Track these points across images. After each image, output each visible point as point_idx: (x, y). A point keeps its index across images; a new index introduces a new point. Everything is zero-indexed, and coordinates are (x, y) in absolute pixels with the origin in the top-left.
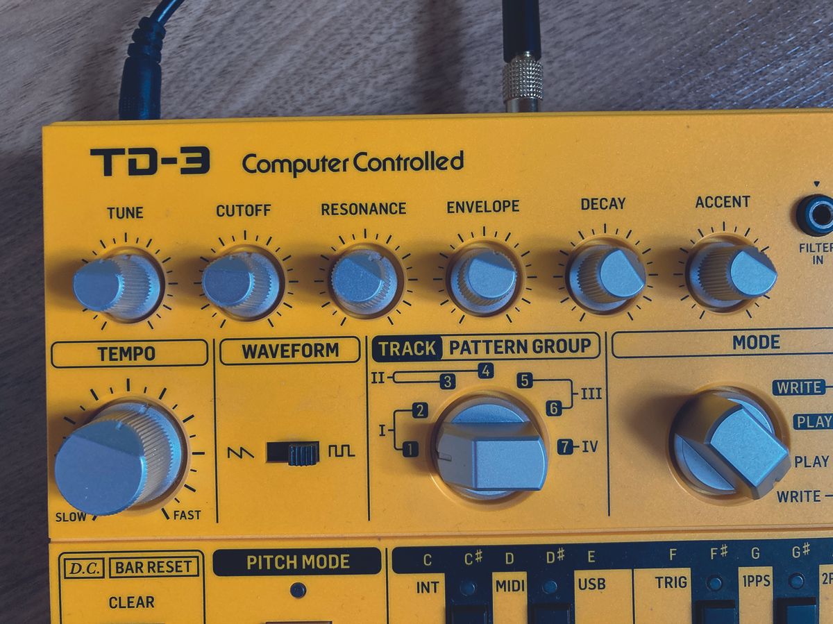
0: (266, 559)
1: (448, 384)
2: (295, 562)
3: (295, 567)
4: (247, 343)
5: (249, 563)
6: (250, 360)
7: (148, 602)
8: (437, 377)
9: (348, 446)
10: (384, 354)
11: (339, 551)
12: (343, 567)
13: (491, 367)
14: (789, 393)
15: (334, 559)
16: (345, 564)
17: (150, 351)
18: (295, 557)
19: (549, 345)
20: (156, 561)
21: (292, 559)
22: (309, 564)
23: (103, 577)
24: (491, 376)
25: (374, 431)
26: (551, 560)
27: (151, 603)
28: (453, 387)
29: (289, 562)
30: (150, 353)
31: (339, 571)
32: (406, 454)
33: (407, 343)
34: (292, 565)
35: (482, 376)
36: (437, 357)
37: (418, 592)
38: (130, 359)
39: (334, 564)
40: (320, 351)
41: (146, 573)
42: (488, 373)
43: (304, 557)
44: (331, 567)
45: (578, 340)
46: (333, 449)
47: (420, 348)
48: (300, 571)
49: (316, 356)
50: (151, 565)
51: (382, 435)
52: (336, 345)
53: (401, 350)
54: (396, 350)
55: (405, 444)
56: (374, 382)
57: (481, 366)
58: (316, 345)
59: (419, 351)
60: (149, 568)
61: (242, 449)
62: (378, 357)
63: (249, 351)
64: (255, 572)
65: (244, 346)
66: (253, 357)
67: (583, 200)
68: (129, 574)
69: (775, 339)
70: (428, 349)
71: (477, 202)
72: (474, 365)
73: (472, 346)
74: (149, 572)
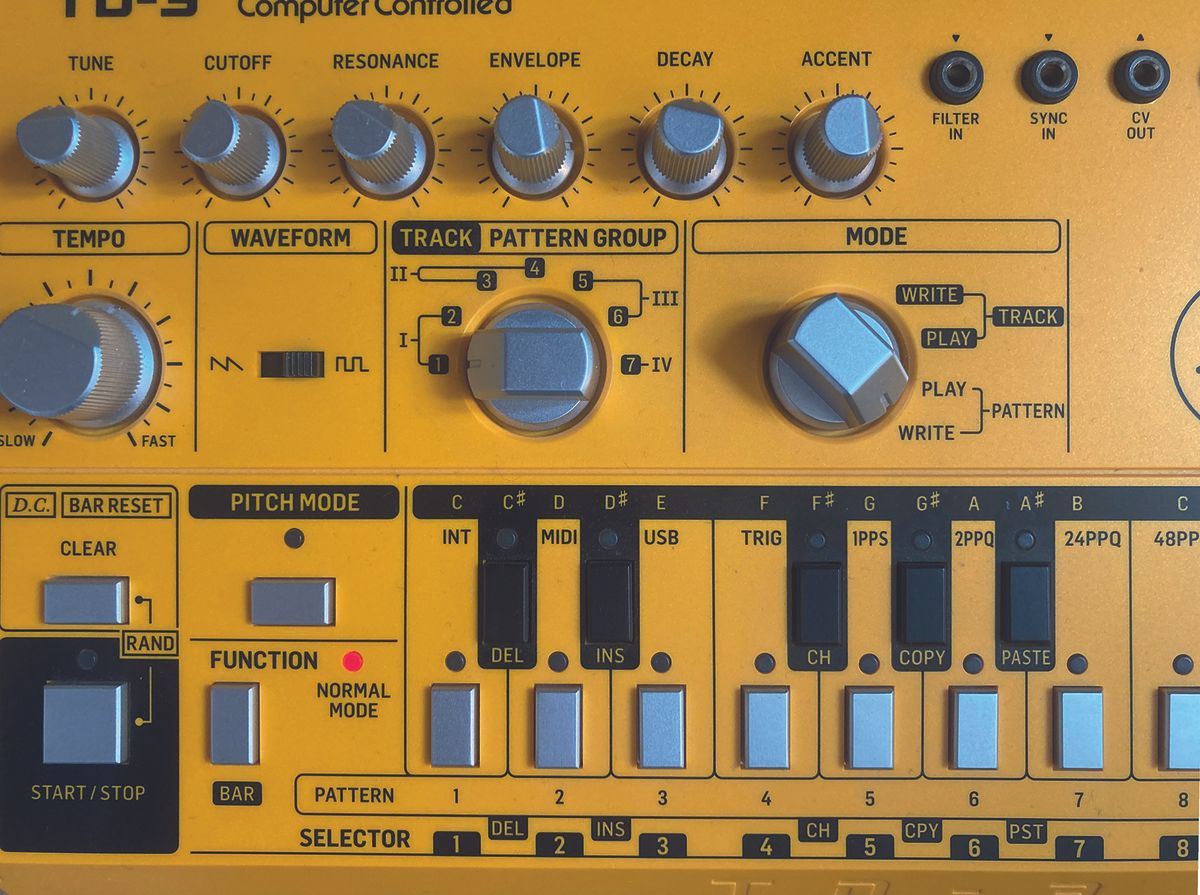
0: (255, 497)
1: (487, 284)
2: (291, 502)
3: (291, 509)
4: (237, 227)
5: (234, 503)
6: (240, 248)
7: (108, 549)
8: (473, 274)
9: (360, 358)
10: (406, 244)
11: (346, 490)
12: (351, 509)
13: (541, 264)
14: (917, 302)
15: (339, 499)
16: (354, 506)
17: (118, 236)
18: (291, 496)
19: (614, 237)
20: (119, 497)
21: (287, 498)
22: (308, 504)
23: (54, 516)
24: (541, 274)
25: (394, 340)
26: (610, 505)
27: (112, 549)
28: (493, 288)
29: (283, 502)
30: (118, 238)
31: (346, 515)
32: (433, 370)
33: (437, 231)
34: (287, 506)
35: (529, 275)
36: (474, 249)
37: (445, 542)
38: (94, 246)
39: (339, 506)
40: (327, 239)
41: (106, 512)
42: (537, 270)
43: (303, 496)
44: (335, 509)
45: (650, 230)
46: (341, 362)
47: (453, 238)
48: (296, 514)
49: (322, 244)
50: (113, 503)
51: (403, 345)
52: (347, 231)
53: (428, 240)
54: (422, 239)
55: (432, 358)
56: (394, 279)
57: (529, 262)
58: (322, 231)
59: (451, 242)
60: (110, 506)
61: (228, 359)
62: (399, 248)
63: (239, 238)
64: (241, 514)
65: (233, 231)
66: (244, 245)
67: (660, 53)
68: (86, 512)
69: (901, 232)
70: (462, 239)
71: (527, 54)
72: (520, 261)
73: (518, 237)
74: (110, 511)
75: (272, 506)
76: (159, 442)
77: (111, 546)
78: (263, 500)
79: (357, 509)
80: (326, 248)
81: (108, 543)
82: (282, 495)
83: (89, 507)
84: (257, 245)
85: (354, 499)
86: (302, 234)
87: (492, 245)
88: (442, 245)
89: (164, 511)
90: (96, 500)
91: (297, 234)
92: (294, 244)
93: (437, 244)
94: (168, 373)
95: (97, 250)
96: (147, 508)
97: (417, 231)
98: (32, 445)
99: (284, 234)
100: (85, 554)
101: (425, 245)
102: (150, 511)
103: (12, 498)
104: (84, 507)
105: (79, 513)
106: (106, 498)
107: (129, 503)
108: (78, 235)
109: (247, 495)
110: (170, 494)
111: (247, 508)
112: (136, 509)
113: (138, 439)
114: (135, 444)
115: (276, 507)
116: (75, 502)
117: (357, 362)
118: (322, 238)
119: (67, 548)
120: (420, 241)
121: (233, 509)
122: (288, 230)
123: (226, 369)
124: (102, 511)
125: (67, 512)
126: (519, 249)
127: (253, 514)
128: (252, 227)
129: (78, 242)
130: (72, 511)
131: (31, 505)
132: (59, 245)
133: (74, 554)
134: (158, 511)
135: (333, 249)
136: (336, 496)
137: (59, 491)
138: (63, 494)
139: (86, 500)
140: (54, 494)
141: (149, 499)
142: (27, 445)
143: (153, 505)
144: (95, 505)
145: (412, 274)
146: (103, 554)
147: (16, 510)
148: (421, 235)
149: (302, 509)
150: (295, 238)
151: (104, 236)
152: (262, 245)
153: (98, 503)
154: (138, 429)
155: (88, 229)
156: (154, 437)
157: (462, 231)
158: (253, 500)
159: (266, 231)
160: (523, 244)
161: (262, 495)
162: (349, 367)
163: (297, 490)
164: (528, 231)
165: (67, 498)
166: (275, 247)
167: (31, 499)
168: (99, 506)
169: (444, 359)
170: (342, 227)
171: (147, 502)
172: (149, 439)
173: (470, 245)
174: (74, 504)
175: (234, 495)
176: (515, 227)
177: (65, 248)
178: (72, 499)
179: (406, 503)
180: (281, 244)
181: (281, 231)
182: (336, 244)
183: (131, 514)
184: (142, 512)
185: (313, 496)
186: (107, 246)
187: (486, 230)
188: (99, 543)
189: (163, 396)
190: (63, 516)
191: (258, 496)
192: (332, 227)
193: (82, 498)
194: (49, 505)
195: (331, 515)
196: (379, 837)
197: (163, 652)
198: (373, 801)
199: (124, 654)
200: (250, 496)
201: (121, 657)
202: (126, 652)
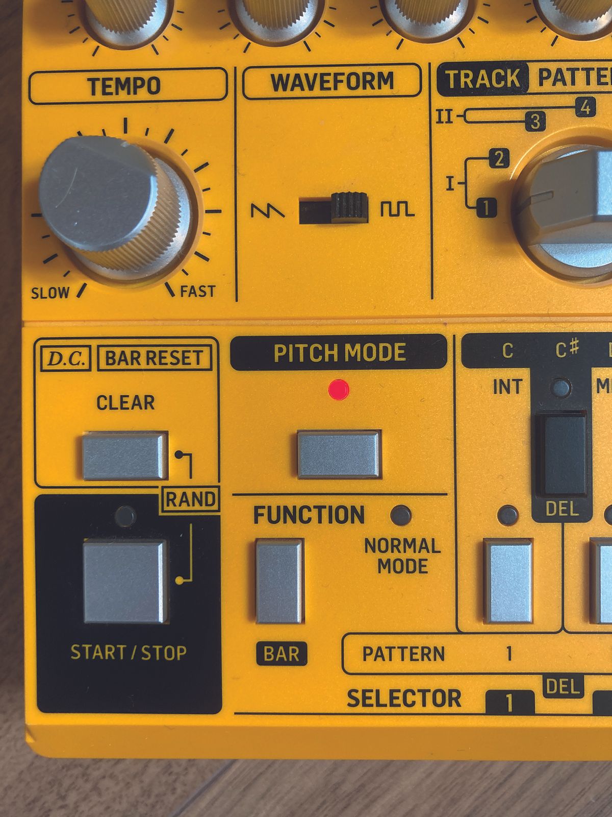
1: (536, 125)
2: (335, 352)
3: (336, 359)
4: (276, 72)
5: (277, 354)
6: (280, 93)
7: (146, 403)
8: (520, 115)
9: (406, 203)
10: (452, 86)
13: (592, 103)
17: (154, 83)
18: (336, 346)
20: (157, 350)
21: (331, 349)
22: (353, 354)
24: (593, 113)
25: (440, 183)
27: (150, 403)
28: (542, 128)
29: (327, 353)
32: (481, 213)
34: (331, 356)
35: (580, 114)
36: (522, 89)
37: (495, 393)
38: (129, 93)
41: (144, 365)
42: (588, 110)
43: (348, 347)
46: (386, 207)
47: (500, 78)
51: (450, 189)
53: (474, 81)
54: (468, 80)
55: (480, 201)
56: (440, 122)
57: (579, 101)
59: (498, 82)
62: (445, 90)
63: (279, 82)
68: (123, 365)
70: (509, 79)
72: (571, 100)
75: (316, 357)
76: (198, 292)
77: (149, 399)
78: (306, 351)
79: (403, 359)
80: (369, 91)
81: (146, 397)
82: (327, 346)
83: (126, 360)
84: (297, 89)
85: (400, 348)
86: (344, 78)
87: (541, 84)
88: (488, 85)
89: (205, 362)
90: (132, 352)
91: (340, 78)
92: (336, 88)
93: (483, 85)
94: (206, 222)
95: (132, 97)
96: (187, 361)
97: (463, 72)
98: (66, 297)
99: (326, 78)
100: (122, 408)
101: (471, 86)
102: (190, 364)
103: (47, 353)
104: (120, 360)
105: (115, 367)
106: (143, 351)
107: (168, 355)
108: (113, 83)
109: (291, 346)
110: (210, 346)
111: (291, 360)
112: (175, 361)
113: (177, 290)
114: (173, 295)
115: (320, 358)
116: (110, 355)
117: (402, 206)
118: (365, 82)
119: (103, 403)
120: (466, 83)
121: (277, 360)
122: (329, 74)
123: (268, 216)
124: (139, 364)
125: (103, 365)
126: (570, 88)
127: (296, 366)
128: (293, 72)
129: (112, 90)
130: (108, 364)
131: (66, 359)
132: (93, 93)
133: (111, 408)
134: (198, 363)
135: (377, 92)
136: (381, 345)
137: (94, 343)
138: (99, 346)
139: (123, 353)
140: (90, 347)
141: (189, 351)
142: (61, 297)
143: (193, 357)
144: (132, 358)
145: (458, 116)
146: (141, 408)
147: (50, 364)
148: (467, 76)
149: (347, 359)
150: (336, 82)
151: (139, 83)
152: (303, 89)
153: (135, 355)
154: (176, 279)
155: (123, 76)
156: (193, 287)
157: (509, 71)
158: (296, 351)
159: (307, 75)
160: (573, 83)
161: (306, 346)
162: (394, 211)
163: (341, 340)
164: (578, 69)
165: (103, 351)
166: (317, 91)
167: (66, 353)
168: (137, 359)
169: (493, 202)
170: (386, 70)
171: (186, 354)
172: (188, 289)
173: (517, 84)
174: (110, 357)
175: (277, 347)
176: (564, 66)
177: (99, 97)
178: (108, 352)
179: (454, 352)
180: (322, 88)
181: (322, 75)
182: (380, 88)
183: (169, 366)
184: (181, 364)
185: (358, 346)
186: (143, 94)
187: (534, 69)
188: (137, 397)
189: (201, 244)
190: (99, 370)
191: (301, 347)
192: (375, 70)
193: (118, 351)
194: (84, 358)
195: (377, 365)
196: (429, 696)
197: (204, 508)
198: (423, 660)
199: (163, 511)
200: (294, 347)
201: (161, 514)
202: (166, 508)
